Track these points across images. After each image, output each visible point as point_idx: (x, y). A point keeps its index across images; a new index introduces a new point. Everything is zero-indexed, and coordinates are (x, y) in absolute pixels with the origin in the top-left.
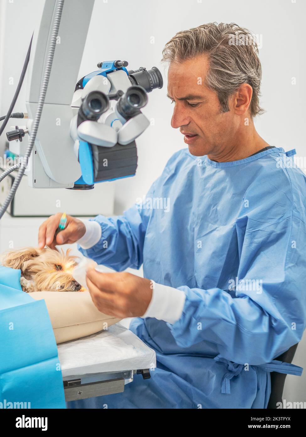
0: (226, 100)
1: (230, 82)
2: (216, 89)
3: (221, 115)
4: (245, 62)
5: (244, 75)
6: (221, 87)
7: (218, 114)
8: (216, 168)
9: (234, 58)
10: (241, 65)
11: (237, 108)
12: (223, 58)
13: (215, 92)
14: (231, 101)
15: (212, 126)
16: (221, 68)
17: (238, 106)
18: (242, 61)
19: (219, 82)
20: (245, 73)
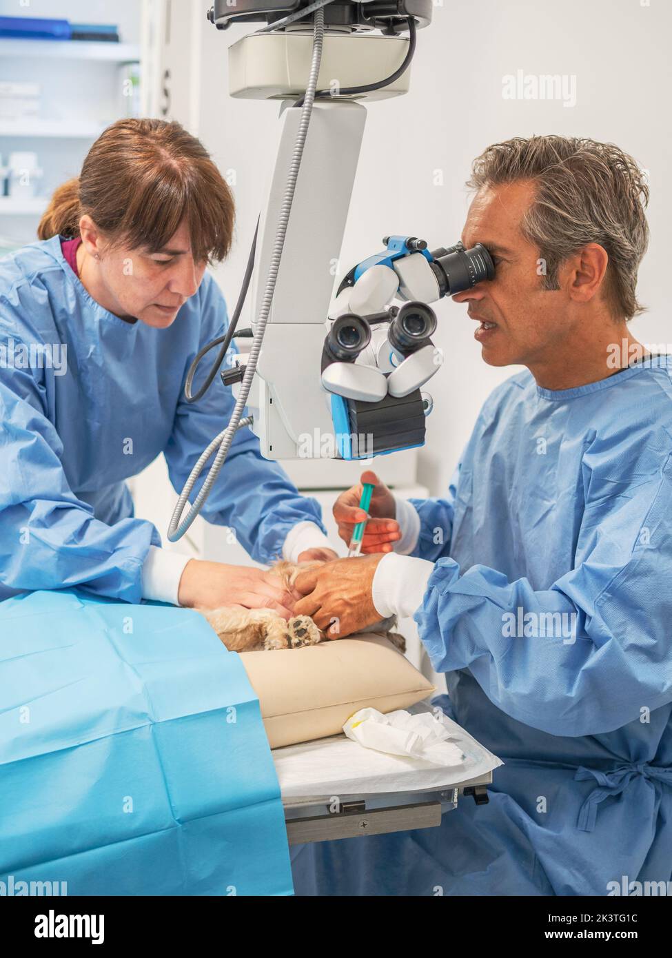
0: (554, 267)
1: (565, 235)
2: (538, 241)
3: (541, 293)
4: (604, 207)
5: (597, 229)
6: (546, 238)
7: (535, 289)
8: (551, 401)
9: (583, 194)
10: (595, 211)
11: (574, 289)
12: (561, 189)
13: (536, 246)
14: (566, 273)
15: (522, 311)
16: (552, 203)
17: (576, 284)
18: (598, 203)
19: (544, 228)
20: (600, 226)
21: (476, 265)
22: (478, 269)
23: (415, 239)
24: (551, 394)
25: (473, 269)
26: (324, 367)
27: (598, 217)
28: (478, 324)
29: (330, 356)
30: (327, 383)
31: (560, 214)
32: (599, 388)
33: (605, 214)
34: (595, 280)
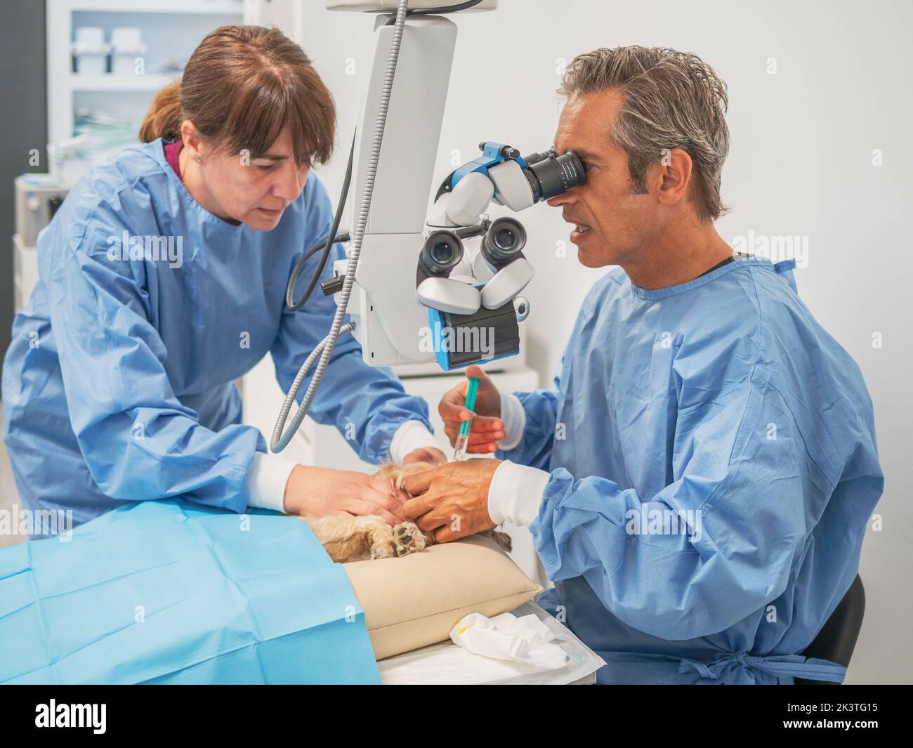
0: (642, 172)
1: (652, 142)
2: (626, 148)
3: (631, 197)
4: (686, 114)
5: (680, 136)
6: (633, 145)
7: (625, 193)
9: (666, 102)
10: (678, 120)
11: (662, 192)
12: (645, 98)
13: (624, 152)
14: (653, 178)
15: (614, 213)
16: (638, 112)
17: (664, 188)
18: (681, 111)
19: (631, 136)
20: (684, 133)
21: (568, 172)
22: (569, 175)
23: (509, 147)
24: (645, 293)
25: (564, 175)
26: (419, 282)
27: (681, 124)
28: (573, 226)
29: (425, 272)
30: (422, 297)
31: (645, 122)
32: (688, 289)
33: (687, 121)
34: (681, 184)
